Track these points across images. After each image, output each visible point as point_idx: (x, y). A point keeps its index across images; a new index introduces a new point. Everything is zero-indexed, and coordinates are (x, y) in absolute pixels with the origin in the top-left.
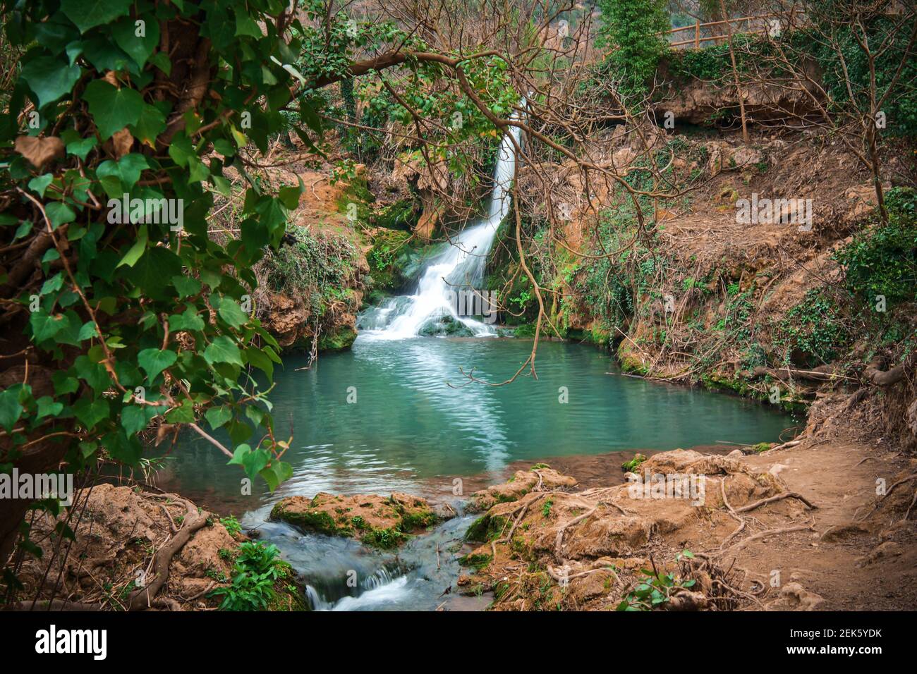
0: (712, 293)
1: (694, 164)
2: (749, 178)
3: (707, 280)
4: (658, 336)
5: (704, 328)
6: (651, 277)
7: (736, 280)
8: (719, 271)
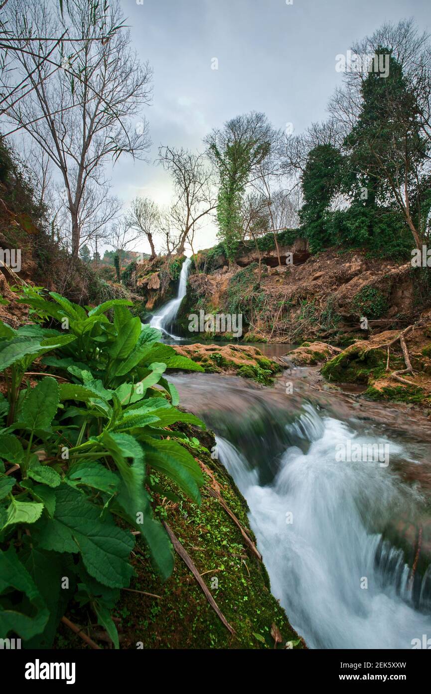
0: (294, 305)
1: (262, 271)
2: (283, 276)
3: (291, 300)
4: (269, 326)
5: (290, 321)
6: (263, 302)
7: (305, 299)
8: (298, 295)
